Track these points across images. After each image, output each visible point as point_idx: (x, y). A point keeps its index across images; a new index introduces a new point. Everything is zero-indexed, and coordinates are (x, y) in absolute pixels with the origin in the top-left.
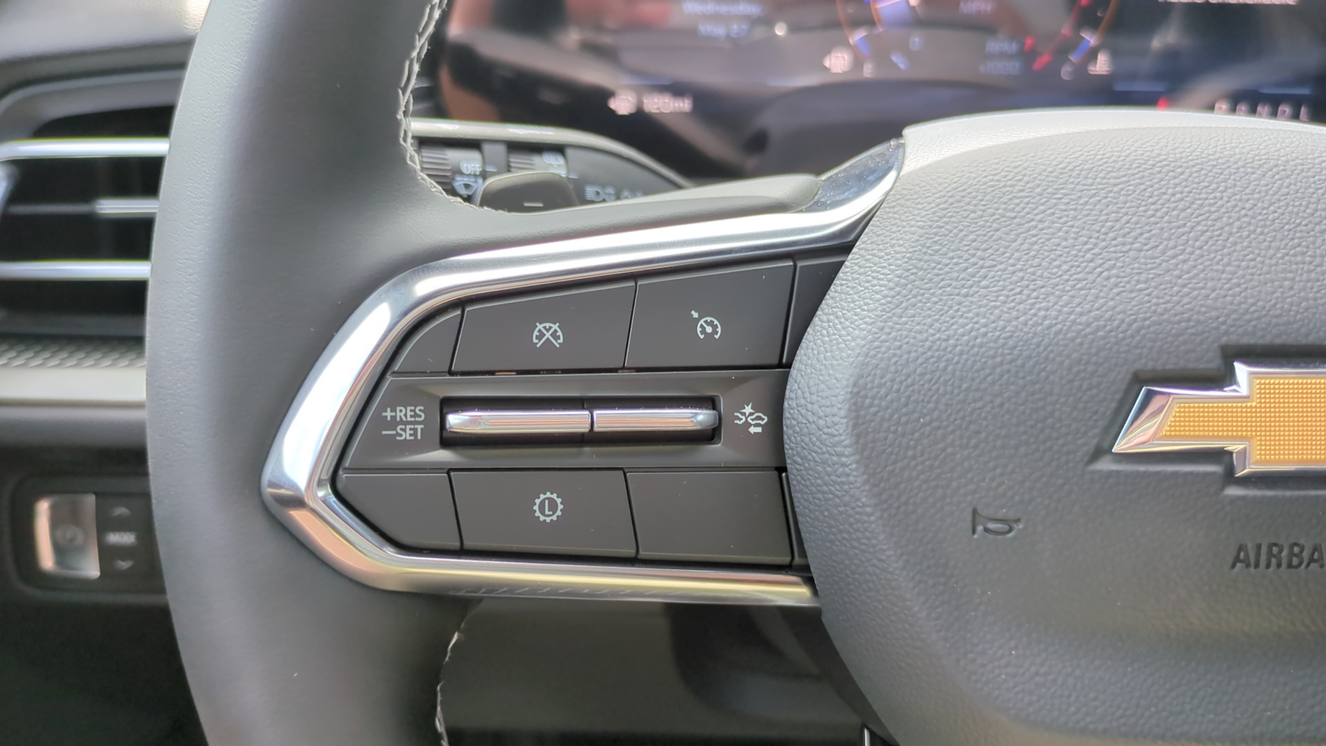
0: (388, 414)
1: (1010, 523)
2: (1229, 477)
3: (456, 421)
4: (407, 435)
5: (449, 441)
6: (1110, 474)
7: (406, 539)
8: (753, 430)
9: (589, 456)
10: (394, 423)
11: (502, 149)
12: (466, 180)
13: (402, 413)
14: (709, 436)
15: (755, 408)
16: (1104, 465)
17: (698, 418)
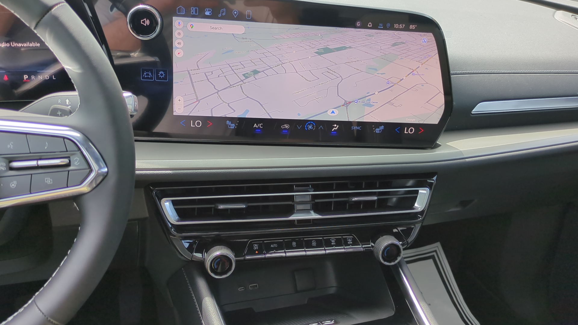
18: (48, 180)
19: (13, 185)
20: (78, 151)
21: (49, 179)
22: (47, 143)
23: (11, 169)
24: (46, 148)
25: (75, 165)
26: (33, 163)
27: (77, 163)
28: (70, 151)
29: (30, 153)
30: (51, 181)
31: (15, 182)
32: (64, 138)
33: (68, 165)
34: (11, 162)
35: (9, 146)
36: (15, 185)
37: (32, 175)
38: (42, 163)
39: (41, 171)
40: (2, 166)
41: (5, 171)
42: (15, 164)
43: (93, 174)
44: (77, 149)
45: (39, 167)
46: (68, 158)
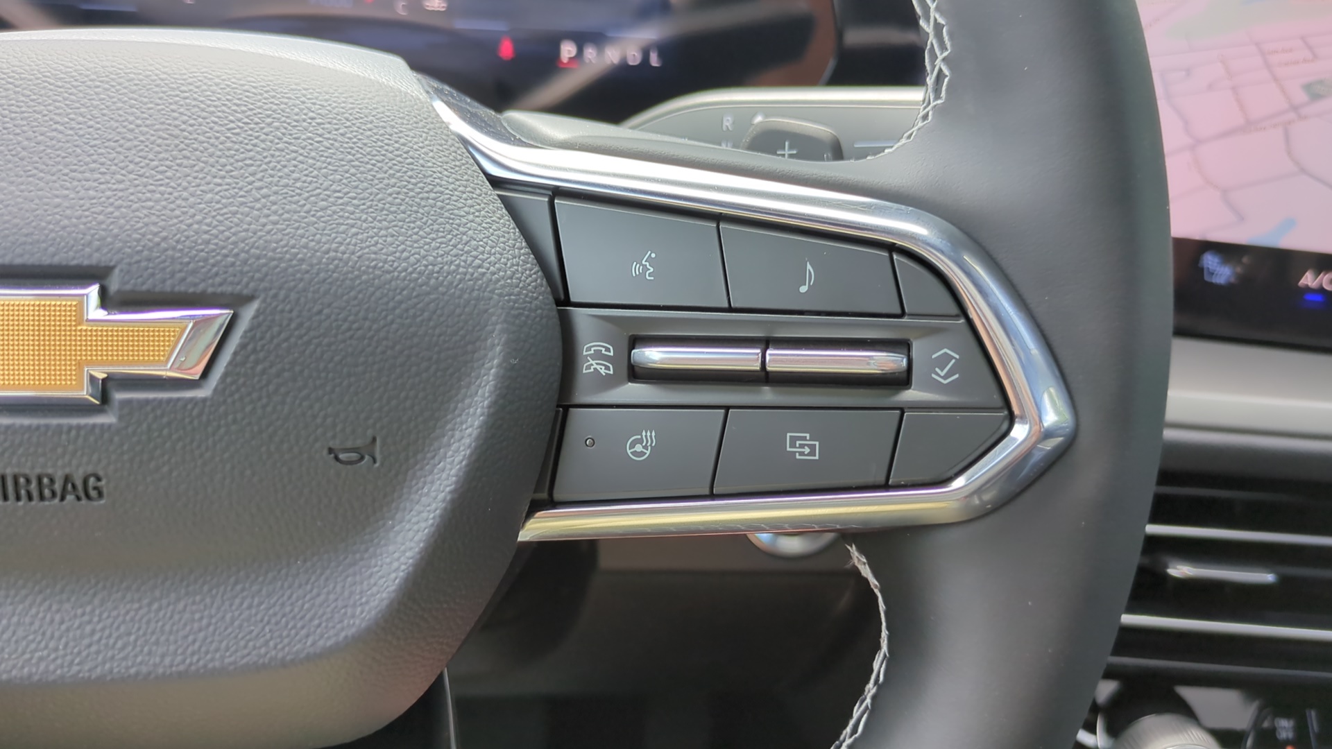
18: (798, 443)
19: (639, 448)
20: (956, 317)
21: (804, 438)
22: (809, 267)
23: (636, 373)
24: (803, 289)
25: (937, 387)
26: (744, 358)
27: (945, 377)
28: (913, 315)
29: (730, 309)
30: (812, 447)
31: (649, 436)
32: (891, 248)
33: (902, 380)
34: (636, 341)
35: (636, 269)
36: (646, 447)
37: (727, 408)
38: (781, 360)
39: (767, 395)
40: (598, 355)
41: (609, 383)
42: (654, 356)
43: (1020, 432)
44: (954, 309)
45: (764, 377)
46: (901, 345)
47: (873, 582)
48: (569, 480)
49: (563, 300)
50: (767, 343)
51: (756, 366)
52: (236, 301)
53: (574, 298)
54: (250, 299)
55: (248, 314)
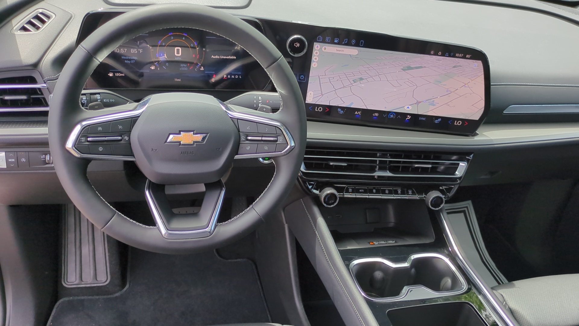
0: (81, 139)
1: (156, 150)
2: (180, 144)
3: (89, 139)
4: (83, 141)
5: (88, 141)
6: (167, 144)
7: (82, 152)
8: (127, 139)
9: (105, 143)
10: (82, 140)
11: (89, 95)
12: (84, 101)
13: (82, 138)
14: (121, 140)
15: (127, 137)
16: (166, 143)
17: (120, 138)
21: (266, 147)
22: (267, 128)
23: (248, 140)
24: (266, 131)
25: (280, 142)
26: (260, 138)
27: (281, 140)
28: (278, 133)
29: (258, 133)
31: (249, 147)
32: (276, 127)
33: (277, 141)
34: (247, 136)
35: (248, 128)
37: (258, 144)
38: (264, 138)
39: (262, 142)
40: (243, 138)
41: (244, 141)
42: (249, 138)
43: (289, 147)
44: (282, 133)
45: (262, 140)
46: (277, 137)
47: (275, 163)
48: (239, 152)
49: (239, 131)
50: (262, 137)
51: (261, 139)
52: (207, 134)
53: (240, 131)
54: (208, 133)
55: (208, 135)
